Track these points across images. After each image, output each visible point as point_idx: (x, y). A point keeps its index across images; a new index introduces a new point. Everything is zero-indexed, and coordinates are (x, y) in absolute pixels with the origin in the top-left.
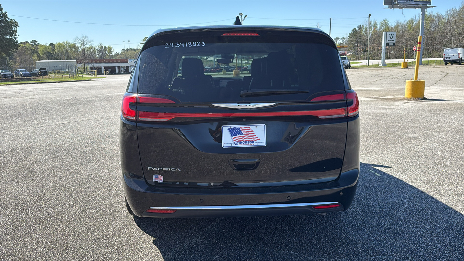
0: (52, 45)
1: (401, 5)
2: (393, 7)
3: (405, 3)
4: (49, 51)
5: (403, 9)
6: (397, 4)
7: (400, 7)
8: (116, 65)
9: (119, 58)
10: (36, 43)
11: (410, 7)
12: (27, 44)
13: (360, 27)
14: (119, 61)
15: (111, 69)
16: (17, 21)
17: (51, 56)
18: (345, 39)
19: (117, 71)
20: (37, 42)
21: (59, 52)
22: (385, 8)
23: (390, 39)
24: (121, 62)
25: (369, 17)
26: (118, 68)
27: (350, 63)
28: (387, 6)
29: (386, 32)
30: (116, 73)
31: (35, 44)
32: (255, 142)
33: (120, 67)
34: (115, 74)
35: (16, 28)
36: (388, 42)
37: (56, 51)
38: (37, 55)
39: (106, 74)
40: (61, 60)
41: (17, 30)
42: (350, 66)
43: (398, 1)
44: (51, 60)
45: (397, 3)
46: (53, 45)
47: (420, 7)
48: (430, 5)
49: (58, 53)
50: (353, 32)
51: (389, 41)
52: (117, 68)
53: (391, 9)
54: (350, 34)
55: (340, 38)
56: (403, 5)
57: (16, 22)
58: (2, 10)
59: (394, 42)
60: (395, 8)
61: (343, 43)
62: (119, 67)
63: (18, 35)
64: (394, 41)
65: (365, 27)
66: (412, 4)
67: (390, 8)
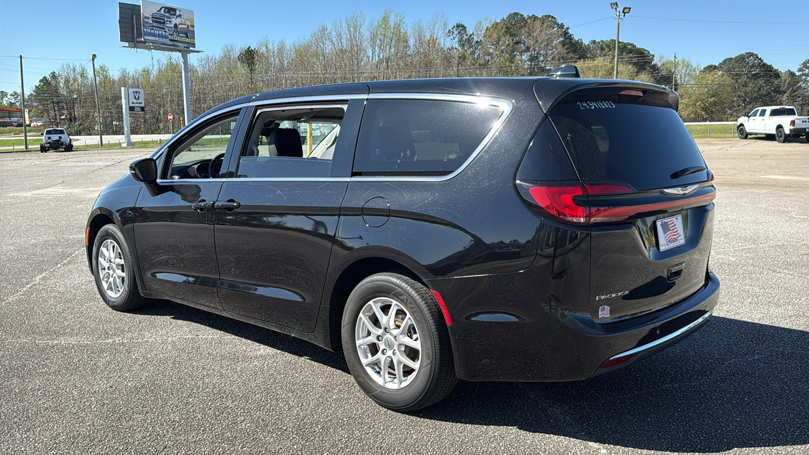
1: (151, 44)
2: (135, 47)
3: (157, 41)
5: (153, 50)
6: (144, 42)
7: (149, 48)
11: (164, 48)
13: (54, 76)
18: (18, 95)
22: (123, 47)
23: (135, 101)
25: (93, 60)
27: (70, 140)
28: (127, 44)
29: (127, 88)
32: (678, 239)
36: (131, 105)
42: (72, 146)
43: (146, 37)
45: (143, 40)
47: (180, 51)
48: (195, 49)
50: (42, 84)
51: (133, 103)
53: (133, 49)
54: (37, 87)
55: (9, 94)
56: (154, 45)
59: (143, 105)
60: (139, 48)
61: (15, 103)
64: (141, 103)
65: (66, 77)
66: (168, 43)
67: (131, 48)
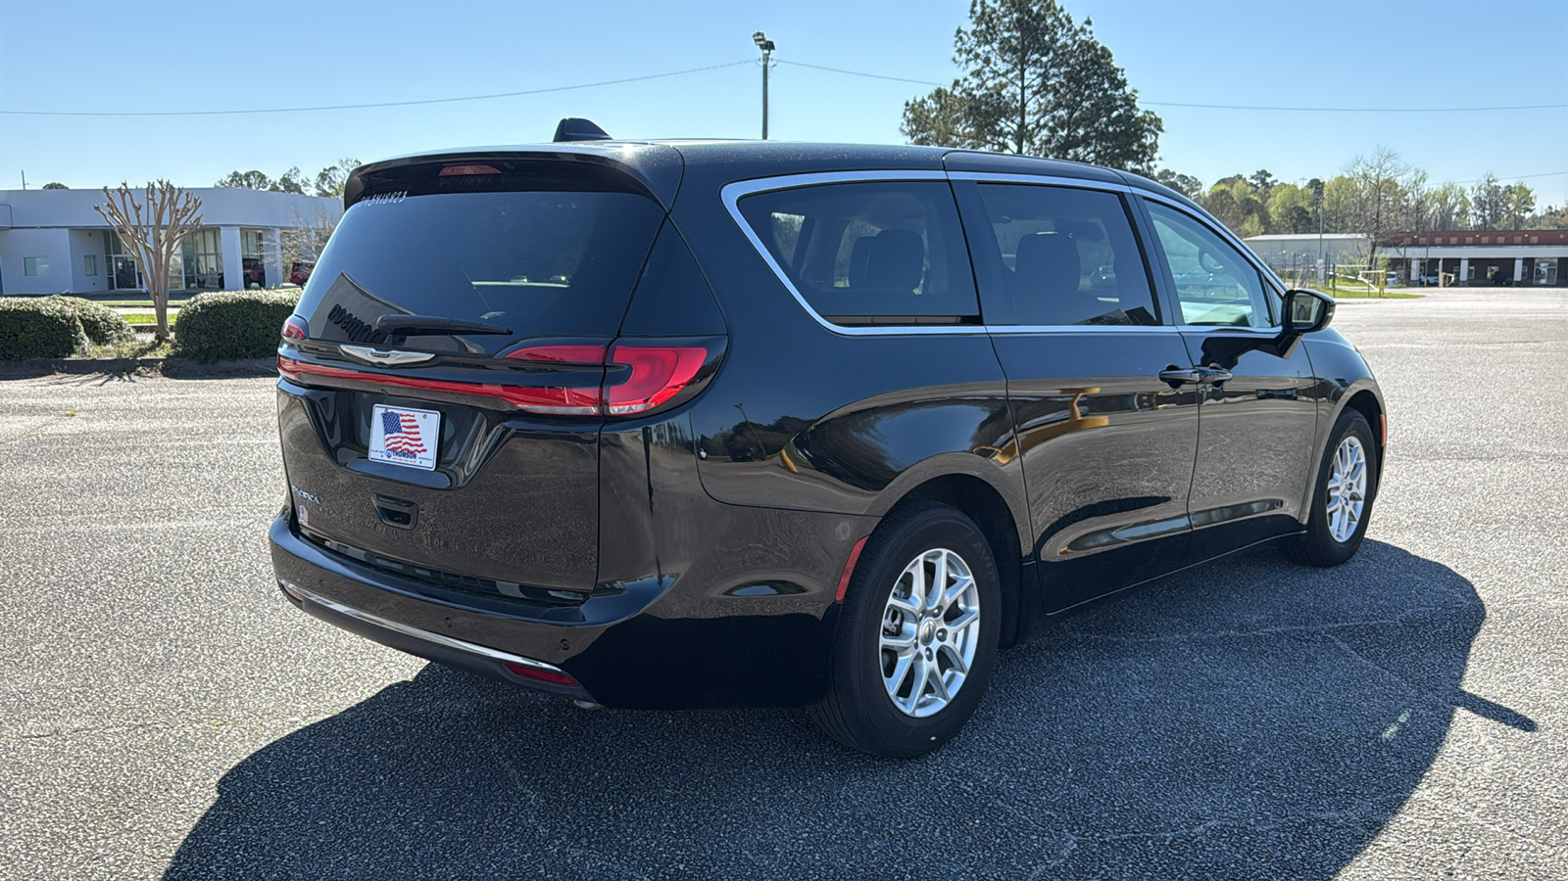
0: (1316, 184)
4: (1301, 204)
8: (1518, 253)
9: (1551, 228)
10: (1268, 180)
12: (1241, 181)
14: (1535, 239)
15: (1495, 269)
16: (1158, 117)
17: (1304, 222)
19: (1518, 277)
20: (1269, 175)
21: (1334, 209)
24: (1540, 243)
26: (1523, 265)
30: (1512, 281)
31: (1263, 182)
33: (1533, 259)
34: (1510, 284)
35: (1157, 135)
37: (1325, 204)
38: (1261, 218)
39: (1444, 286)
40: (1336, 232)
41: (1159, 142)
44: (1304, 233)
46: (1320, 186)
49: (1330, 211)
52: (1519, 266)
57: (1156, 119)
58: (1125, 85)
62: (1529, 262)
63: (1160, 159)
